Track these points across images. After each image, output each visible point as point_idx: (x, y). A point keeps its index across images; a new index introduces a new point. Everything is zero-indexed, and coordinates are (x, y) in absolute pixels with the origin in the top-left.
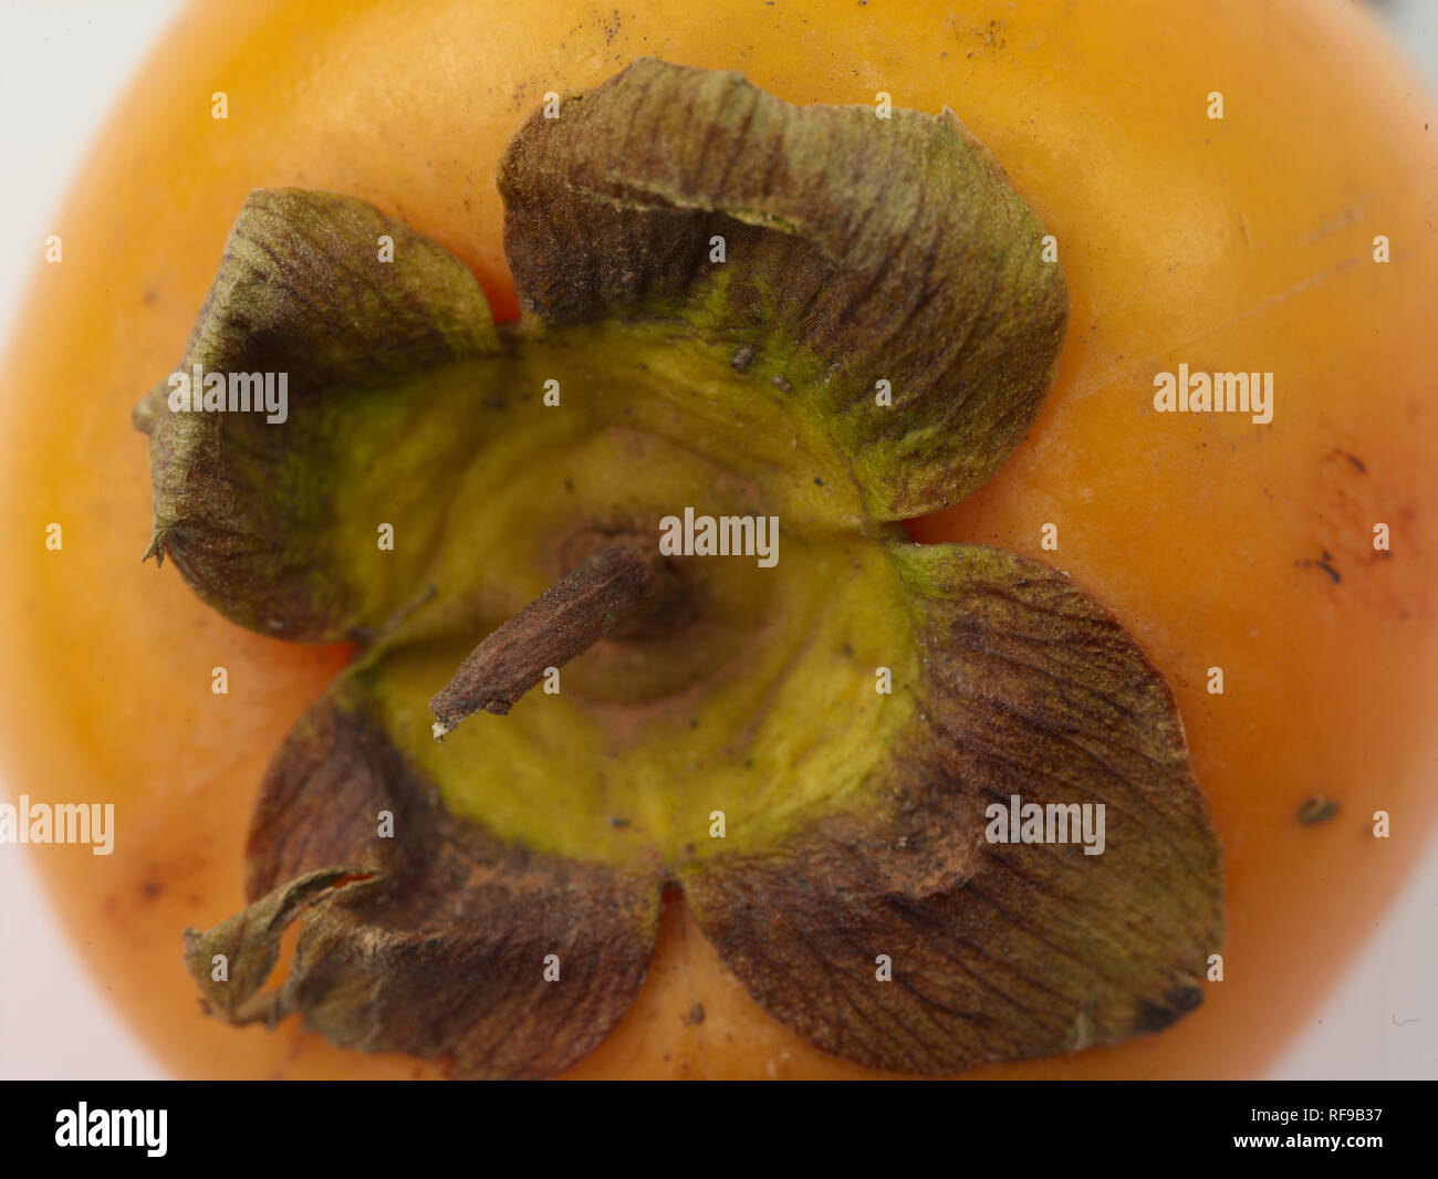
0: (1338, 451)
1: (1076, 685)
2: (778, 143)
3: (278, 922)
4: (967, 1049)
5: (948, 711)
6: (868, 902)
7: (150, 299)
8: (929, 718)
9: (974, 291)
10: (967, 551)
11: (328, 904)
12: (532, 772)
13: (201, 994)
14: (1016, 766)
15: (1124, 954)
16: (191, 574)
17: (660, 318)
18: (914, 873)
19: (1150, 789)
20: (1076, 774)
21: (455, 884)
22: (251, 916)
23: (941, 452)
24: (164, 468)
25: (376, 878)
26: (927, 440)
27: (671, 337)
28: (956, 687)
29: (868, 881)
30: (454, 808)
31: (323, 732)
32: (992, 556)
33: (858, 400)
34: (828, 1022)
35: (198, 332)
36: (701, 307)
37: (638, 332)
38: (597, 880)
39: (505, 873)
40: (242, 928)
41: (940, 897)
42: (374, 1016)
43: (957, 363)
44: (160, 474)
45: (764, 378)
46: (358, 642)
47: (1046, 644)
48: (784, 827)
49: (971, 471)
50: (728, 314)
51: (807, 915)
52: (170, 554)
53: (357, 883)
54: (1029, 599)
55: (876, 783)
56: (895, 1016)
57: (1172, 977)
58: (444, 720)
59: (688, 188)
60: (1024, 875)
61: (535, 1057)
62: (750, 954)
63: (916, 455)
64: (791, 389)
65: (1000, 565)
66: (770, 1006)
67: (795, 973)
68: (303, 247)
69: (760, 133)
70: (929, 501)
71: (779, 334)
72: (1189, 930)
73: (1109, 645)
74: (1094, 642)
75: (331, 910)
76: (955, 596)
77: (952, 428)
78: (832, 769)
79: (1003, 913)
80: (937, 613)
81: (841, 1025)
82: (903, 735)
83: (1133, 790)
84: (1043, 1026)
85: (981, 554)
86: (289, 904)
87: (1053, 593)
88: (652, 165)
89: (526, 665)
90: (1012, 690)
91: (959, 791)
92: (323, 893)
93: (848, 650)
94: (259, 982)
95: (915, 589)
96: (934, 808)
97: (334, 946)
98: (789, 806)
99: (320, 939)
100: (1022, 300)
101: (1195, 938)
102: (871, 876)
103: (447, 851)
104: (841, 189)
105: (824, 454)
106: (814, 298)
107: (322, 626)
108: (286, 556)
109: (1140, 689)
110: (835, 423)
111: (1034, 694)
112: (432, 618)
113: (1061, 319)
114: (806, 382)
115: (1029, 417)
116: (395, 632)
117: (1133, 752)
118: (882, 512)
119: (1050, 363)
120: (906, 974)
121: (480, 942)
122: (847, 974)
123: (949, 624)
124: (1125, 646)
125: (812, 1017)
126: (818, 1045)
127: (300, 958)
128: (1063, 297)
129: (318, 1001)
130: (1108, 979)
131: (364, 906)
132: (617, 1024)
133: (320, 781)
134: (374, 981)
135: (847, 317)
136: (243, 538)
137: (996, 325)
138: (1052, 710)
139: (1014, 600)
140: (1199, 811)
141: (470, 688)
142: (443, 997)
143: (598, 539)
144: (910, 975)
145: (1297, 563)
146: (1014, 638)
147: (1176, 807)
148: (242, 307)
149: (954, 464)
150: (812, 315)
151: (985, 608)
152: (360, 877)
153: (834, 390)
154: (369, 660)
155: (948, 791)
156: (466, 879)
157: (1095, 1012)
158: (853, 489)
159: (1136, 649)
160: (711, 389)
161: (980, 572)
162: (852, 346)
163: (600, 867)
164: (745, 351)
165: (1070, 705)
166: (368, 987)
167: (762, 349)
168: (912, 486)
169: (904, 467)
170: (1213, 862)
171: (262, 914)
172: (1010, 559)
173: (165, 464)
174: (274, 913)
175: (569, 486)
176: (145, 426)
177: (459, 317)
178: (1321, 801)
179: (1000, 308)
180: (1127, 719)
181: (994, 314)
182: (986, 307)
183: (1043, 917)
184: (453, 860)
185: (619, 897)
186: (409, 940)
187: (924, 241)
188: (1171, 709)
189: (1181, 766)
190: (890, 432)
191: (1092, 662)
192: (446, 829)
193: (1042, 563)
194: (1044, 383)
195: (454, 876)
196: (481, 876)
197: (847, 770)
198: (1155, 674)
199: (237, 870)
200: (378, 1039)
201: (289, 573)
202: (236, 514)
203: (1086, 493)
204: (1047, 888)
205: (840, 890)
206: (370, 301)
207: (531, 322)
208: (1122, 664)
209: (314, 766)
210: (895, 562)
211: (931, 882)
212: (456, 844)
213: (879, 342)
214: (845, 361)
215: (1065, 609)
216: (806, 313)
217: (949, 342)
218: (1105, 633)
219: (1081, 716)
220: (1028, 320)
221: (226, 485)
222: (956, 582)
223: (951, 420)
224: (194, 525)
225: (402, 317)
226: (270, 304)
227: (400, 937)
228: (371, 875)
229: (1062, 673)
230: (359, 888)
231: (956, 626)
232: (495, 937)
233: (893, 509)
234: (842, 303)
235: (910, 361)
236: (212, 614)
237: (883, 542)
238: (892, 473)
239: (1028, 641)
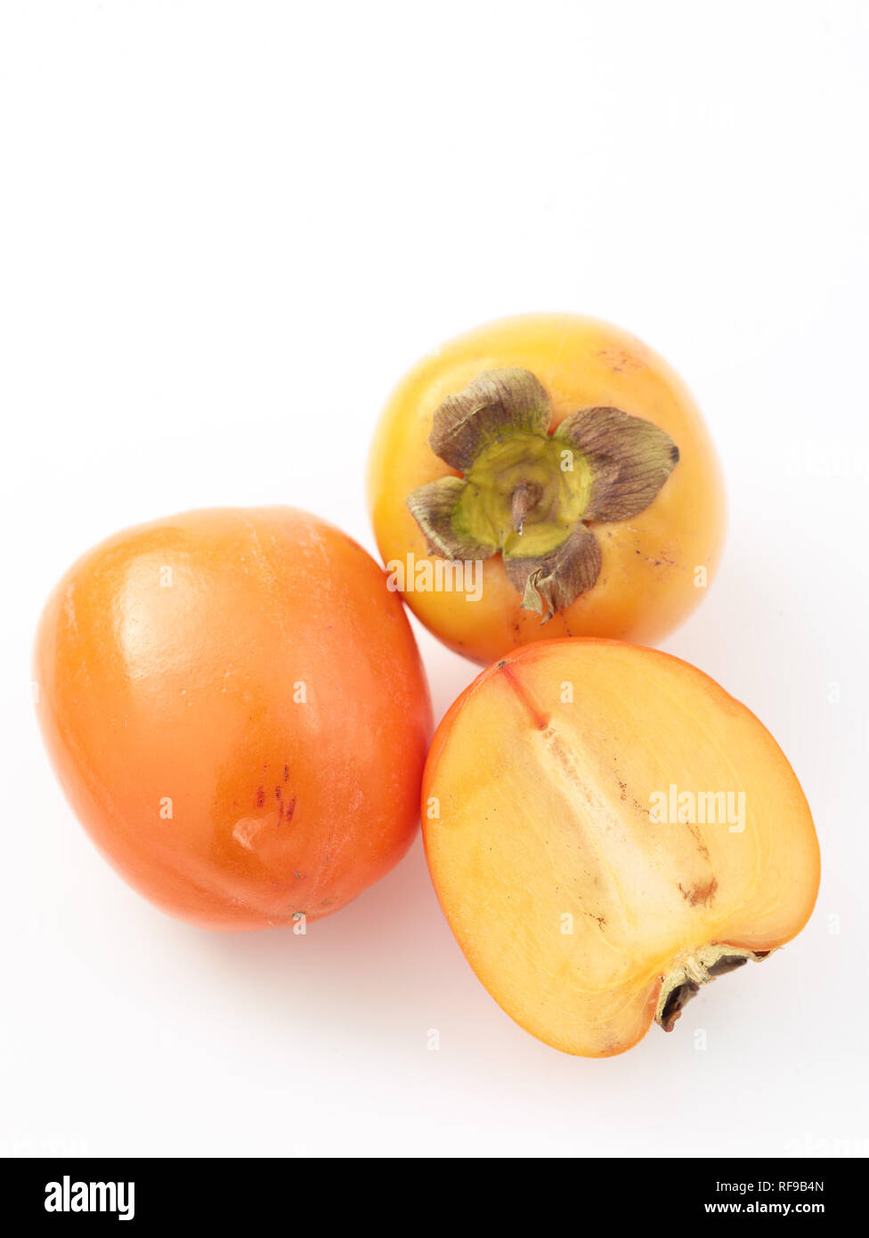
1: (601, 423)
2: (464, 398)
6: (611, 488)
9: (516, 385)
14: (607, 443)
15: (657, 453)
17: (483, 448)
18: (612, 477)
19: (630, 425)
20: (617, 435)
27: (488, 448)
28: (585, 444)
29: (608, 485)
30: (541, 555)
34: (628, 512)
36: (486, 439)
37: (482, 454)
38: (573, 535)
39: (559, 552)
41: (620, 474)
45: (507, 438)
47: (589, 423)
48: (589, 495)
50: (490, 435)
51: (605, 500)
54: (579, 419)
55: (593, 473)
56: (636, 499)
57: (669, 448)
58: (519, 531)
59: (460, 419)
60: (628, 457)
61: (595, 570)
62: (606, 517)
63: (538, 419)
64: (512, 435)
66: (617, 521)
67: (614, 511)
68: (421, 499)
69: (460, 400)
70: (548, 423)
71: (500, 430)
72: (662, 439)
73: (598, 412)
74: (595, 414)
76: (569, 432)
78: (585, 480)
79: (632, 466)
80: (570, 438)
81: (630, 510)
82: (588, 462)
83: (628, 428)
84: (659, 477)
85: (565, 421)
87: (582, 415)
88: (450, 423)
90: (592, 434)
96: (604, 465)
98: (586, 491)
100: (524, 379)
101: (664, 439)
104: (480, 394)
109: (610, 413)
110: (523, 431)
111: (597, 431)
113: (534, 377)
114: (512, 431)
115: (546, 394)
116: (503, 543)
117: (620, 423)
118: (544, 434)
119: (540, 385)
120: (630, 491)
122: (621, 502)
124: (600, 410)
125: (625, 515)
126: (630, 517)
128: (528, 374)
130: (660, 460)
137: (524, 386)
138: (602, 430)
139: (578, 422)
140: (640, 420)
142: (571, 576)
145: (612, 374)
147: (637, 424)
151: (575, 428)
153: (516, 425)
157: (664, 466)
158: (538, 438)
160: (503, 450)
163: (572, 533)
165: (603, 426)
167: (501, 434)
168: (543, 424)
169: (539, 423)
170: (651, 426)
172: (569, 418)
177: (454, 485)
179: (522, 383)
180: (614, 419)
182: (520, 385)
185: (578, 532)
186: (555, 572)
187: (500, 387)
188: (618, 410)
189: (630, 417)
191: (599, 417)
192: (544, 558)
193: (575, 413)
194: (542, 387)
197: (587, 476)
198: (610, 408)
201: (478, 548)
202: (459, 545)
204: (634, 456)
205: (605, 492)
212: (548, 557)
213: (512, 408)
219: (607, 426)
225: (448, 493)
229: (597, 423)
231: (574, 436)
232: (568, 562)
233: (545, 431)
237: (551, 439)
238: (538, 425)
239: (586, 425)
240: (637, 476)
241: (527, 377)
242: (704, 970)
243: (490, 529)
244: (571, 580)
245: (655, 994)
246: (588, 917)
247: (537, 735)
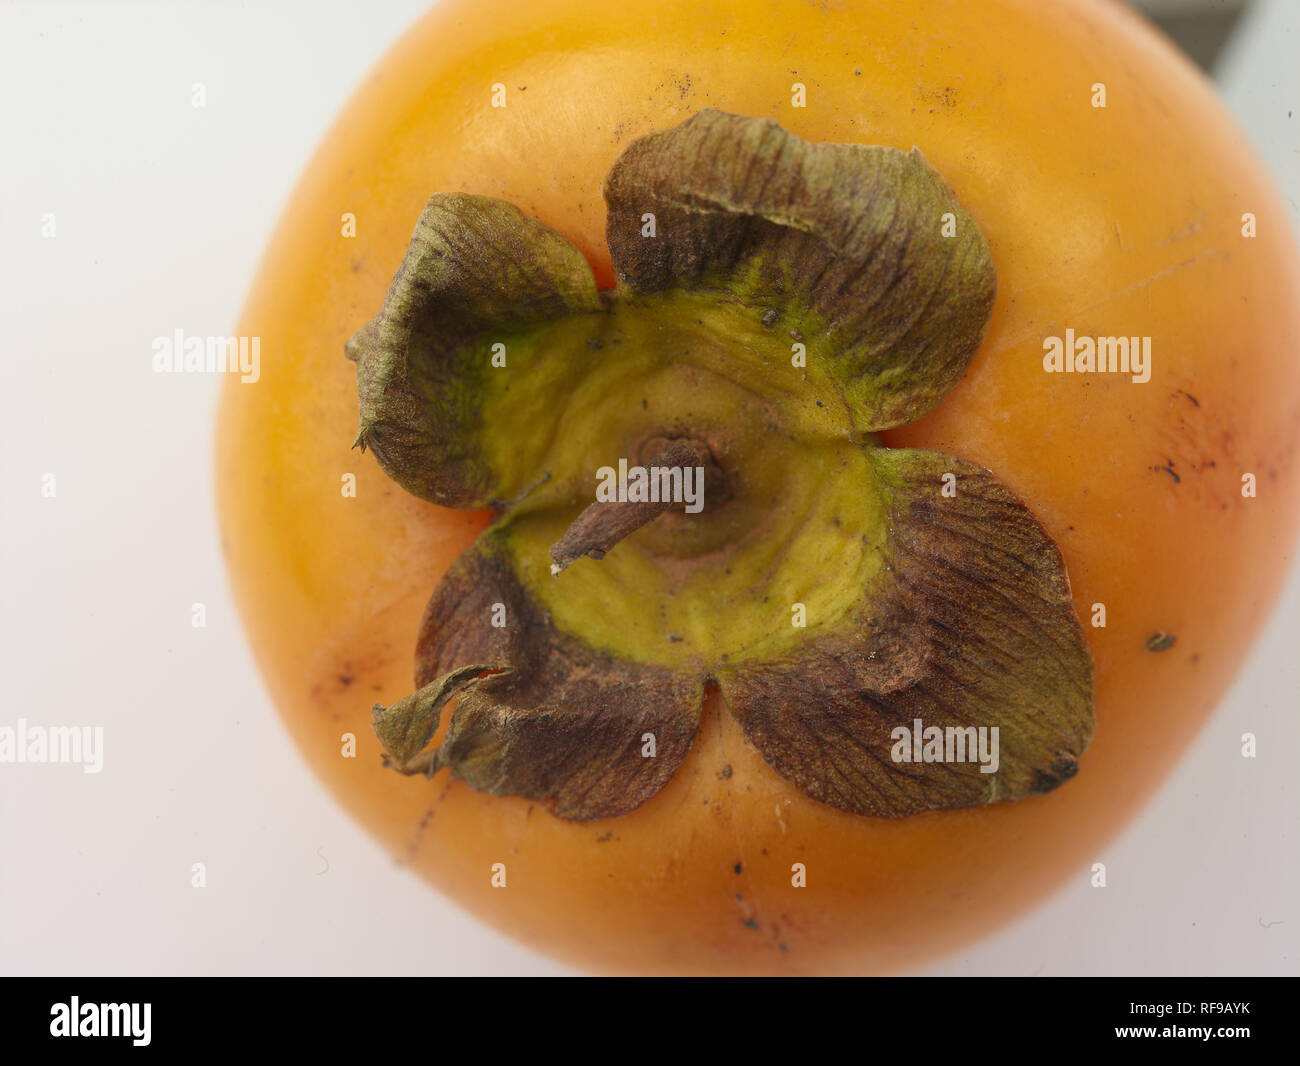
0: (1180, 391)
1: (996, 549)
2: (799, 168)
3: (439, 701)
4: (914, 800)
5: (906, 565)
6: (848, 696)
7: (356, 268)
8: (893, 570)
9: (931, 274)
10: (922, 454)
11: (474, 689)
12: (616, 603)
13: (384, 751)
14: (953, 603)
15: (1024, 736)
16: (384, 458)
17: (713, 288)
18: (880, 677)
19: (1045, 622)
20: (994, 610)
21: (561, 678)
22: (421, 696)
23: (907, 385)
24: (368, 384)
25: (508, 672)
26: (897, 376)
27: (720, 302)
28: (912, 548)
29: (848, 681)
30: (560, 626)
31: (471, 572)
32: (939, 458)
33: (850, 348)
34: (818, 779)
35: (394, 292)
36: (741, 282)
37: (696, 298)
38: (659, 678)
39: (595, 672)
40: (414, 705)
41: (898, 693)
42: (502, 769)
43: (919, 323)
44: (365, 389)
45: (784, 332)
46: (496, 509)
47: (976, 519)
48: (790, 644)
49: (927, 398)
50: (760, 286)
51: (805, 704)
52: (370, 445)
53: (494, 675)
54: (965, 488)
55: (855, 614)
56: (865, 776)
57: (1057, 754)
58: (559, 562)
59: (737, 198)
60: (956, 680)
61: (613, 800)
62: (765, 731)
63: (889, 386)
64: (802, 339)
65: (945, 464)
66: (778, 767)
67: (797, 745)
68: (468, 234)
69: (787, 162)
70: (897, 419)
71: (795, 301)
72: (1070, 721)
73: (1019, 521)
74: (1009, 519)
75: (476, 693)
76: (914, 485)
77: (914, 368)
78: (825, 604)
79: (941, 705)
80: (901, 496)
81: (828, 781)
82: (874, 581)
83: (1033, 623)
84: (967, 786)
85: (932, 456)
86: (447, 689)
87: (981, 484)
88: (712, 182)
89: (617, 525)
90: (951, 551)
91: (913, 621)
92: (470, 681)
93: (837, 522)
94: (424, 744)
95: (886, 479)
96: (895, 632)
97: (477, 719)
99: (468, 713)
100: (965, 280)
101: (1074, 728)
102: (851, 678)
103: (555, 656)
104: (840, 201)
105: (825, 385)
106: (820, 277)
107: (472, 498)
108: (449, 448)
109: (1040, 552)
110: (832, 363)
111: (966, 554)
112: (547, 494)
113: (991, 295)
114: (813, 334)
115: (968, 362)
116: (522, 503)
117: (1033, 596)
118: (864, 426)
119: (983, 325)
120: (873, 747)
121: (578, 718)
122: (832, 746)
123: (908, 504)
124: (1029, 522)
125: (807, 776)
126: (810, 795)
127: (453, 727)
128: (993, 279)
129: (464, 758)
130: (1012, 754)
131: (499, 691)
132: (672, 776)
133: (468, 605)
134: (504, 744)
135: (843, 290)
136: (421, 435)
137: (946, 297)
138: (978, 565)
140: (1079, 638)
141: (578, 540)
142: (551, 757)
143: (665, 441)
144: (875, 747)
145: (1150, 468)
146: (953, 514)
147: (1063, 635)
148: (424, 275)
149: (915, 393)
150: (819, 288)
151: (934, 494)
152: (496, 671)
153: (833, 341)
154: (503, 522)
155: (905, 621)
156: (569, 676)
157: (1004, 777)
158: (844, 410)
159: (1037, 524)
160: (747, 338)
161: (931, 469)
162: (846, 310)
163: (662, 669)
164: (771, 313)
165: (991, 562)
166: (499, 748)
167: (784, 311)
168: (886, 408)
169: (880, 395)
170: (1087, 674)
171: (428, 695)
172: (952, 460)
173: (369, 382)
174: (437, 694)
175: (645, 404)
176: (354, 356)
177: (573, 284)
178: (1164, 635)
179: (949, 286)
180: (1030, 573)
181: (946, 289)
182: (940, 284)
183: (969, 709)
184: (559, 662)
185: (675, 689)
186: (530, 715)
187: (898, 238)
188: (1061, 566)
189: (1066, 606)
190: (871, 370)
191: (1007, 533)
192: (555, 641)
193: (974, 463)
194: (978, 339)
195: (560, 674)
196: (579, 674)
197: (835, 605)
198: (1050, 542)
199: (410, 666)
200: (504, 786)
201: (451, 460)
202: (416, 417)
203: (1006, 415)
204: (972, 689)
205: (827, 687)
206: (512, 272)
207: (623, 289)
208: (1027, 534)
209: (465, 594)
210: (872, 460)
211: (891, 683)
212: (563, 652)
213: (865, 307)
214: (841, 320)
215: (989, 496)
216: (814, 287)
217: (914, 308)
218: (1016, 513)
219: (998, 570)
220: (968, 295)
221: (410, 397)
222: (915, 474)
223: (914, 362)
224: (388, 424)
225: (535, 283)
226: (444, 271)
227: (523, 713)
228: (503, 670)
229: (986, 540)
230: (496, 678)
231: (914, 506)
232: (590, 714)
233: (872, 423)
234: (841, 280)
235: (886, 321)
236: (397, 487)
237: (864, 446)
238: (872, 398)
239: (963, 517)
241: (975, 284)
243: (536, 441)
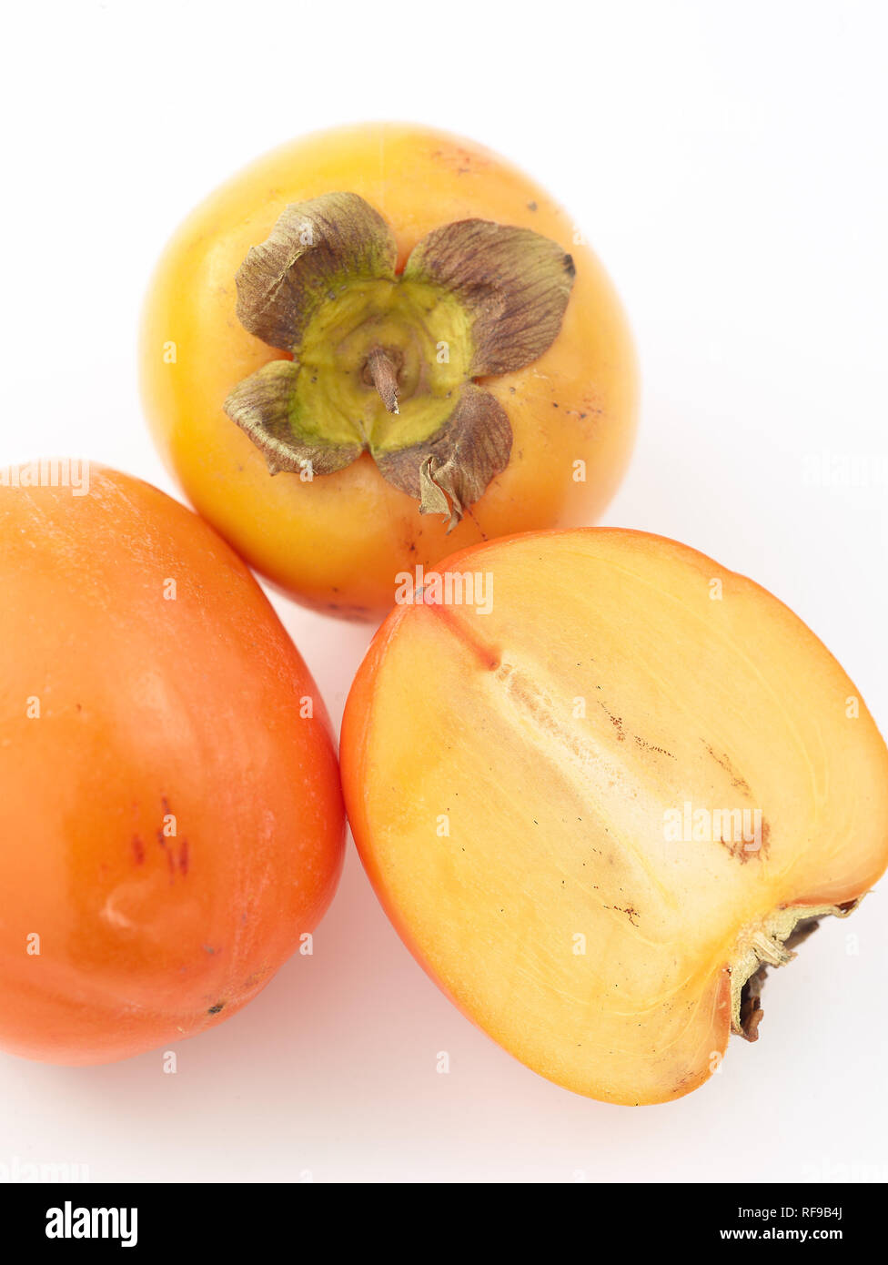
1: (464, 242)
2: (274, 245)
6: (500, 325)
8: (456, 289)
9: (339, 215)
18: (498, 310)
19: (503, 238)
20: (488, 255)
27: (318, 313)
29: (494, 323)
30: (424, 439)
32: (417, 249)
41: (508, 306)
47: (448, 245)
48: (470, 344)
50: (317, 292)
51: (496, 344)
53: (432, 464)
54: (433, 244)
55: (468, 313)
57: (560, 259)
58: (394, 408)
59: (276, 276)
61: (504, 441)
62: (501, 365)
65: (420, 248)
66: (518, 368)
67: (512, 356)
68: (245, 399)
69: (270, 250)
70: (394, 258)
71: (329, 279)
72: (548, 249)
76: (424, 264)
78: (460, 325)
79: (520, 291)
80: (427, 272)
81: (533, 350)
82: (458, 300)
83: (502, 242)
84: (558, 298)
85: (415, 251)
87: (435, 238)
88: (264, 285)
90: (457, 259)
91: (480, 288)
93: (429, 310)
96: (482, 298)
98: (465, 340)
100: (348, 204)
101: (551, 248)
104: (295, 237)
106: (323, 262)
109: (472, 227)
110: (362, 276)
111: (461, 255)
112: (368, 425)
113: (361, 199)
115: (382, 219)
116: (368, 435)
117: (489, 237)
118: (391, 273)
122: (517, 342)
123: (431, 269)
124: (459, 225)
125: (527, 357)
126: (535, 359)
128: (353, 194)
130: (553, 276)
132: (504, 412)
134: (465, 470)
135: (331, 253)
136: (320, 450)
137: (352, 213)
138: (468, 251)
139: (432, 249)
141: (388, 397)
143: (366, 368)
146: (443, 253)
147: (511, 234)
149: (386, 245)
151: (431, 257)
153: (351, 269)
155: (479, 291)
157: (561, 283)
158: (382, 281)
160: (338, 310)
161: (420, 255)
162: (340, 257)
164: (331, 293)
165: (469, 246)
167: (332, 287)
168: (387, 260)
169: (381, 260)
170: (532, 232)
172: (420, 245)
177: (284, 370)
178: (530, 204)
179: (347, 210)
180: (479, 234)
181: (349, 213)
182: (345, 213)
183: (525, 282)
185: (469, 396)
186: (454, 456)
187: (319, 221)
188: (481, 221)
189: (500, 227)
190: (370, 258)
191: (459, 235)
194: (373, 211)
197: (462, 322)
198: (470, 221)
204: (518, 276)
205: (493, 332)
206: (269, 389)
210: (407, 277)
211: (502, 307)
213: (342, 247)
227: (453, 458)
229: (458, 244)
239: (445, 250)
240: (529, 303)
241: (351, 201)
242: (779, 945)
243: (344, 422)
244: (476, 462)
245: (725, 995)
246: (612, 911)
247: (488, 679)
